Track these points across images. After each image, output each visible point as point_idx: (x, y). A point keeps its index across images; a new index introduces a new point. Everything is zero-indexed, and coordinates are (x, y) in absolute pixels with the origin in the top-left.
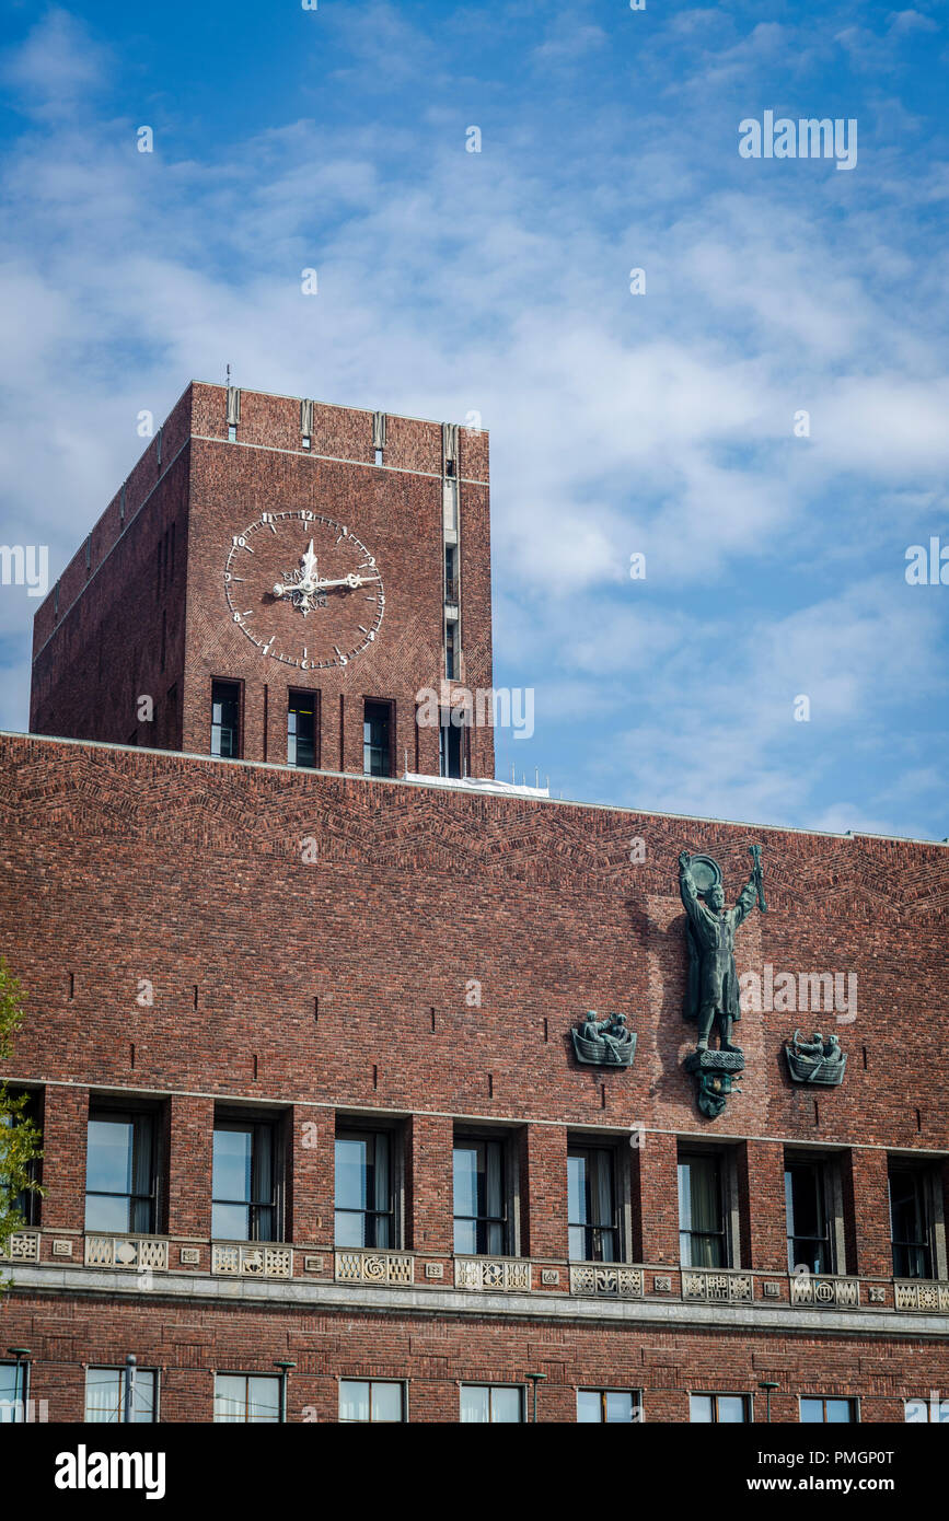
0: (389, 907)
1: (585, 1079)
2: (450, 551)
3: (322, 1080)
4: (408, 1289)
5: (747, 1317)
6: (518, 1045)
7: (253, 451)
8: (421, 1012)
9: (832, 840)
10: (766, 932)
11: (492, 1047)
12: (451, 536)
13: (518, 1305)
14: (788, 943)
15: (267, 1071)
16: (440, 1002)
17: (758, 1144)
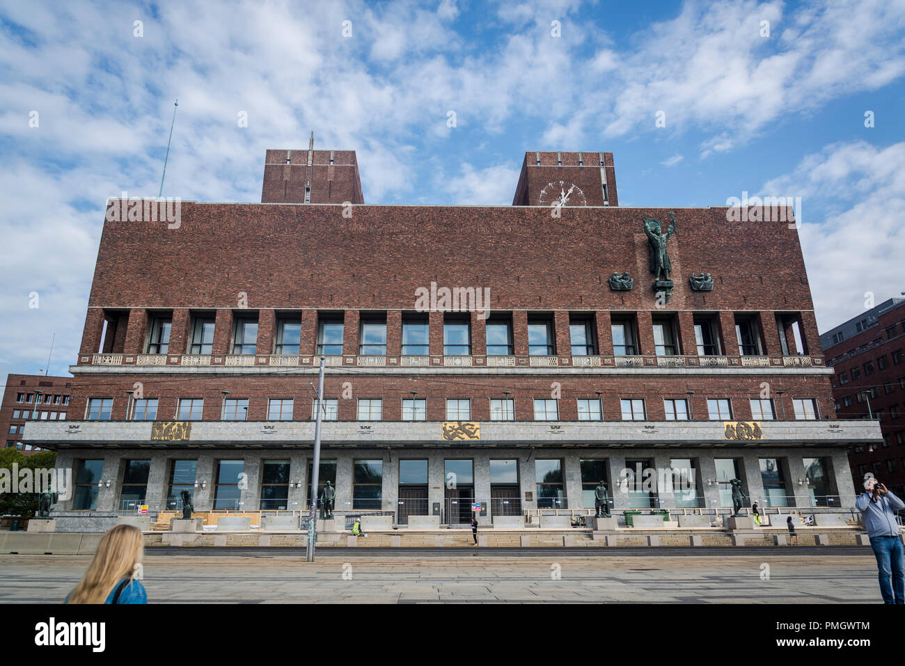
0: (542, 246)
1: (615, 296)
2: (604, 186)
3: (522, 302)
4: (556, 368)
5: (684, 371)
6: (590, 286)
7: (545, 168)
8: (555, 278)
9: (702, 209)
10: (679, 242)
11: (581, 287)
12: (604, 181)
13: (595, 371)
14: (688, 245)
15: (503, 301)
16: (561, 274)
17: (682, 312)
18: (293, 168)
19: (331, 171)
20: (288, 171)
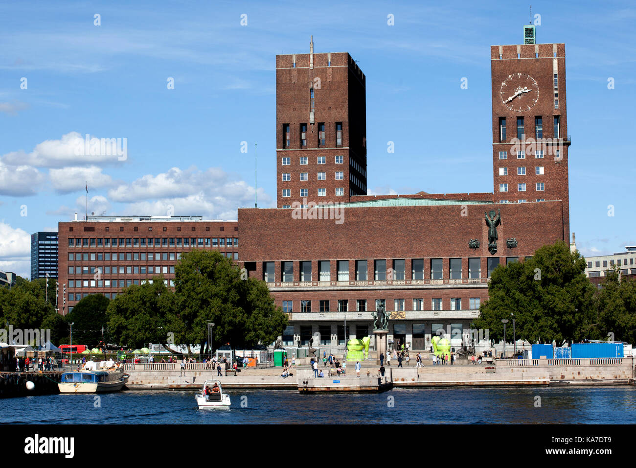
0: (438, 226)
1: (471, 250)
2: (556, 75)
3: (428, 254)
4: (441, 285)
6: (460, 245)
7: (506, 61)
8: (444, 242)
11: (455, 246)
12: (556, 71)
13: (460, 286)
15: (419, 254)
16: (446, 240)
17: (501, 257)
18: (299, 70)
19: (329, 72)
20: (294, 74)
